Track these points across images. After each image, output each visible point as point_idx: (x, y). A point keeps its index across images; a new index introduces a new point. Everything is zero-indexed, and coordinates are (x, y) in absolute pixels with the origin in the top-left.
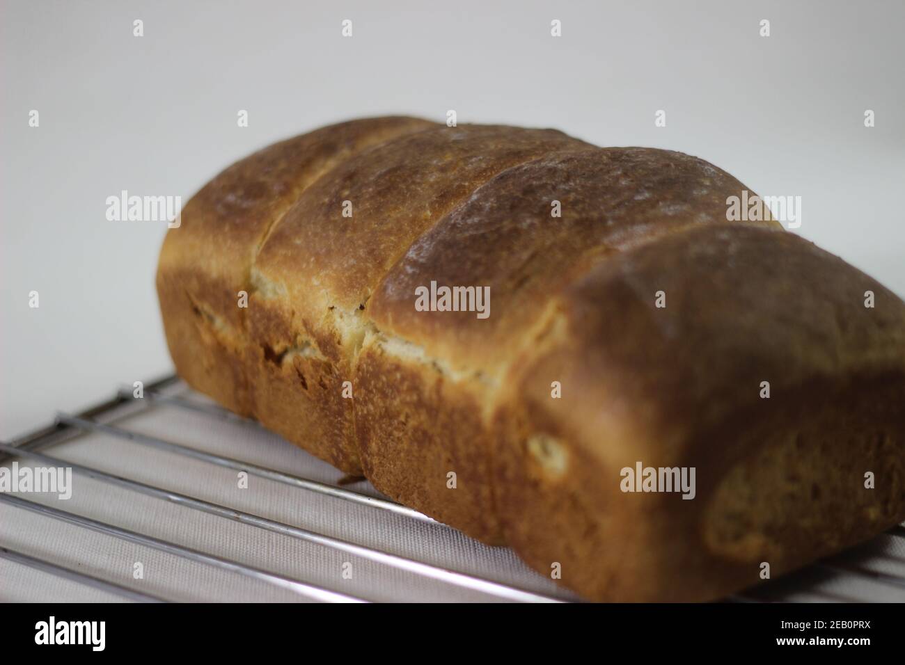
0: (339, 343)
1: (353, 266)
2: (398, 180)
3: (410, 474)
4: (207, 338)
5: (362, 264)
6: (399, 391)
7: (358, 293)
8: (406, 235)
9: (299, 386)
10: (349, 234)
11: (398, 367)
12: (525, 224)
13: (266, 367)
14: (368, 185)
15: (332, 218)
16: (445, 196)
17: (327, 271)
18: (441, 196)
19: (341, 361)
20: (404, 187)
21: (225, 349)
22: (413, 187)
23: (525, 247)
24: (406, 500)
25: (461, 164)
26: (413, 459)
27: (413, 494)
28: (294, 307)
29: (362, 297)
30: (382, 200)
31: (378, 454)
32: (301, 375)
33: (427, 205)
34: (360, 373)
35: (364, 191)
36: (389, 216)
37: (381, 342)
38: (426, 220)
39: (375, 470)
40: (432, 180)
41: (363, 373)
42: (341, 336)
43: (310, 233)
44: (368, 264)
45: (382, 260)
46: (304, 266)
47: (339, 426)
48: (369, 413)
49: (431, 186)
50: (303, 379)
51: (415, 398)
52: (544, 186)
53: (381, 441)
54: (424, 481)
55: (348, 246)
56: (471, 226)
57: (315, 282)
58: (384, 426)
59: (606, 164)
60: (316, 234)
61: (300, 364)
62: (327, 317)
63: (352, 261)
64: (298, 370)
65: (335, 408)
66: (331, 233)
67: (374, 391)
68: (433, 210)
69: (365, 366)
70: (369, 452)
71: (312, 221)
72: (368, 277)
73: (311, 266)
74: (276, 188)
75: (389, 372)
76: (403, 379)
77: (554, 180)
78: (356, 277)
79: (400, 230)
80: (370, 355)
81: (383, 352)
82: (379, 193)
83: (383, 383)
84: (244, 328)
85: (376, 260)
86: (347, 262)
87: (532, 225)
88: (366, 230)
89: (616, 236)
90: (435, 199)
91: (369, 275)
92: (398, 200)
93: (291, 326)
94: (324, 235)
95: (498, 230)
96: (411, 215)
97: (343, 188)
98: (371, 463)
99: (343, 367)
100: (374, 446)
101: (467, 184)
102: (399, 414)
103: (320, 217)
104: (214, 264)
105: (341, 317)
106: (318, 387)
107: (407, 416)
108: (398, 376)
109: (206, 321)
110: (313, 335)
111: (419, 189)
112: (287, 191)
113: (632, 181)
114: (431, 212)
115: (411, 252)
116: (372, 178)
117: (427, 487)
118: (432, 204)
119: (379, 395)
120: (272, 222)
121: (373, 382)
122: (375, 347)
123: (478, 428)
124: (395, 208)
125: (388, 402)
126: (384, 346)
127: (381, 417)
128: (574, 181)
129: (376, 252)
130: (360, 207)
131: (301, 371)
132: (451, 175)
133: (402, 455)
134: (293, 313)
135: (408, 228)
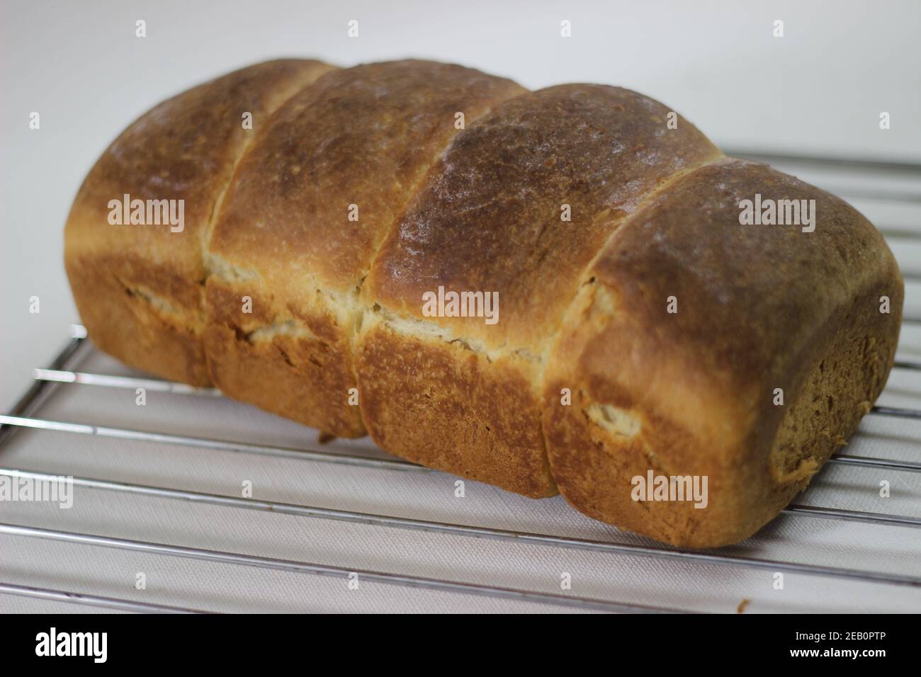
0: (336, 324)
1: (338, 249)
2: (350, 151)
3: (436, 440)
4: (144, 318)
5: (348, 246)
6: (420, 368)
7: (353, 275)
8: (384, 211)
9: (283, 363)
10: (319, 215)
11: (418, 347)
12: (522, 195)
13: (237, 346)
14: (318, 159)
15: (292, 198)
16: (407, 164)
17: (308, 255)
18: (404, 165)
19: (340, 341)
20: (360, 159)
21: (173, 328)
22: (369, 157)
23: (532, 219)
24: (429, 462)
25: (405, 125)
26: (440, 427)
27: (438, 456)
28: (274, 292)
29: (357, 279)
30: (343, 175)
31: (391, 423)
32: (283, 353)
33: (393, 176)
34: (368, 352)
35: (318, 166)
36: (357, 192)
37: (387, 321)
38: (399, 193)
39: (388, 437)
40: (385, 148)
41: (371, 352)
42: (336, 317)
43: (271, 216)
44: (355, 246)
45: (369, 240)
46: (276, 250)
47: (339, 399)
48: (380, 387)
49: (388, 154)
50: (286, 356)
51: (442, 374)
52: (520, 150)
53: (397, 412)
54: (455, 446)
55: (324, 228)
56: (464, 201)
57: (295, 265)
58: (401, 399)
59: (567, 118)
60: (280, 217)
61: (282, 342)
62: (318, 300)
63: (335, 244)
64: (280, 349)
65: (331, 382)
66: (297, 214)
67: (388, 368)
68: (402, 182)
69: (373, 345)
70: (379, 421)
71: (269, 203)
72: (359, 260)
73: (285, 249)
74: (207, 167)
75: (406, 351)
76: (426, 358)
77: (527, 143)
78: (347, 261)
79: (376, 206)
80: (380, 335)
81: (393, 331)
82: (336, 167)
83: (399, 361)
84: (200, 308)
85: (363, 241)
86: (330, 245)
87: (528, 194)
88: (338, 210)
89: (615, 197)
90: (399, 169)
91: (360, 257)
92: (360, 173)
93: (269, 309)
94: (289, 216)
95: (496, 203)
96: (382, 190)
97: (290, 163)
98: (383, 431)
99: (343, 346)
100: (386, 415)
101: (423, 148)
102: (422, 388)
103: (276, 198)
104: (154, 249)
105: (333, 299)
106: (311, 365)
107: (432, 390)
108: (419, 354)
109: (141, 301)
110: (302, 317)
111: (376, 159)
112: (218, 168)
113: (602, 133)
114: (400, 183)
115: (404, 232)
116: (320, 151)
117: (458, 450)
118: (398, 174)
119: (395, 372)
120: (214, 202)
121: (385, 361)
122: (383, 328)
123: (527, 400)
124: (361, 183)
125: (408, 378)
126: (391, 324)
127: (397, 390)
128: (548, 141)
129: (360, 233)
130: (321, 185)
131: (284, 349)
132: (402, 138)
133: (425, 424)
134: (272, 297)
135: (384, 204)
